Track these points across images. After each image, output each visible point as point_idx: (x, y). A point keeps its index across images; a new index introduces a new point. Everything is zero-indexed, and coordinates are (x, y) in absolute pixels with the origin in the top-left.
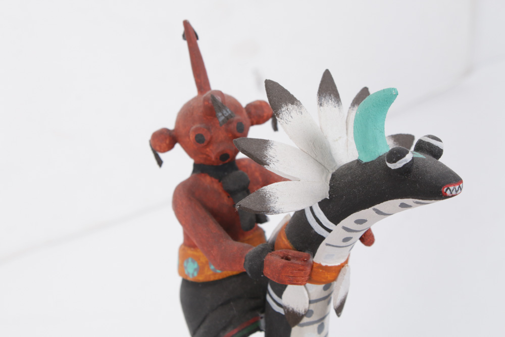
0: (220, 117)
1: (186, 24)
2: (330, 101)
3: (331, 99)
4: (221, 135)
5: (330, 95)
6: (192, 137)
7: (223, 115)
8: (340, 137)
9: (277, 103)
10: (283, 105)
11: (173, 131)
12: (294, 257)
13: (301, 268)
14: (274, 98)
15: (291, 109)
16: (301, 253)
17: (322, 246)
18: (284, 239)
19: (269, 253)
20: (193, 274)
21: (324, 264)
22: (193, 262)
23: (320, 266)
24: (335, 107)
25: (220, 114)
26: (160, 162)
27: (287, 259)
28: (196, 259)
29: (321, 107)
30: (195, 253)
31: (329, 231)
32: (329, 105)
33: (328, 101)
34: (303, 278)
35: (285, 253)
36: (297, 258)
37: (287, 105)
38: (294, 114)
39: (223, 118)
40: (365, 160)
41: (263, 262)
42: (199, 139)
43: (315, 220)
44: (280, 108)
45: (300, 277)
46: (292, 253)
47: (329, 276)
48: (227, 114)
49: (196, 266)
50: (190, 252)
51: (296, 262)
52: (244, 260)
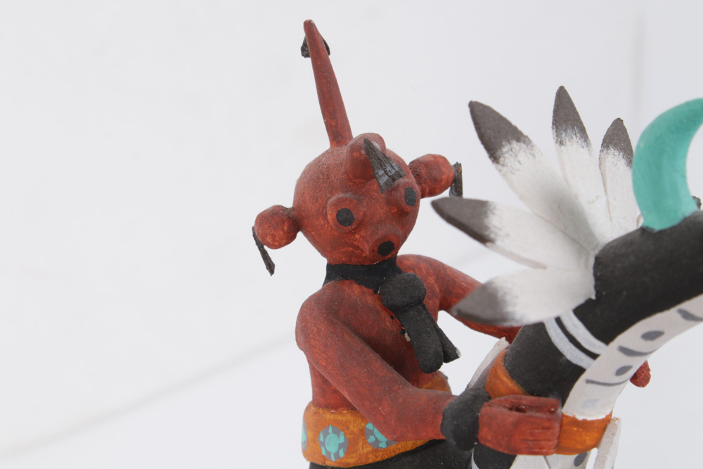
0: (380, 176)
1: (309, 27)
2: (574, 137)
3: (575, 134)
4: (380, 210)
5: (573, 128)
6: (331, 216)
7: (385, 172)
8: (597, 197)
9: (493, 140)
10: (504, 143)
11: (293, 209)
12: (531, 407)
13: (546, 424)
14: (488, 131)
15: (518, 148)
16: (542, 399)
17: (580, 384)
18: (505, 379)
19: (486, 404)
20: (337, 454)
21: (580, 418)
22: (336, 432)
23: (574, 422)
24: (583, 147)
25: (381, 172)
26: (270, 267)
27: (519, 410)
28: (341, 427)
29: (562, 147)
30: (339, 417)
31: (594, 356)
32: (573, 145)
33: (572, 138)
34: (550, 443)
35: (514, 400)
36: (538, 408)
37: (510, 143)
38: (522, 156)
39: (386, 178)
40: (658, 225)
41: (477, 418)
42: (344, 218)
43: (566, 340)
44: (500, 148)
45: (545, 440)
46: (527, 400)
47: (587, 438)
48: (393, 172)
49: (342, 439)
50: (329, 416)
51: (537, 415)
52: (441, 418)
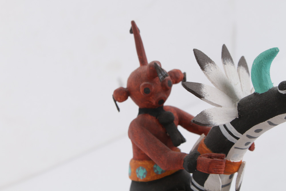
0: (160, 76)
1: (133, 23)
2: (229, 62)
3: (229, 61)
4: (159, 88)
5: (229, 59)
6: (141, 91)
7: (162, 75)
8: (238, 83)
9: (202, 62)
10: (206, 63)
11: (127, 88)
12: (215, 157)
13: (221, 163)
14: (200, 59)
15: (210, 65)
16: (219, 154)
17: (232, 148)
18: (205, 148)
19: (199, 156)
20: (143, 177)
21: (232, 161)
22: (143, 169)
23: (230, 162)
24: (232, 65)
25: (160, 74)
26: (118, 109)
27: (211, 158)
28: (144, 167)
29: (225, 65)
30: (144, 163)
31: (238, 139)
32: (229, 65)
33: (228, 62)
34: (222, 170)
35: (209, 155)
36: (218, 157)
37: (208, 64)
38: (212, 68)
39: (162, 77)
41: (196, 161)
43: (228, 133)
44: (205, 65)
45: (220, 169)
46: (214, 154)
47: (234, 168)
48: (164, 74)
49: (145, 171)
50: (140, 163)
51: (218, 160)
52: (183, 161)
